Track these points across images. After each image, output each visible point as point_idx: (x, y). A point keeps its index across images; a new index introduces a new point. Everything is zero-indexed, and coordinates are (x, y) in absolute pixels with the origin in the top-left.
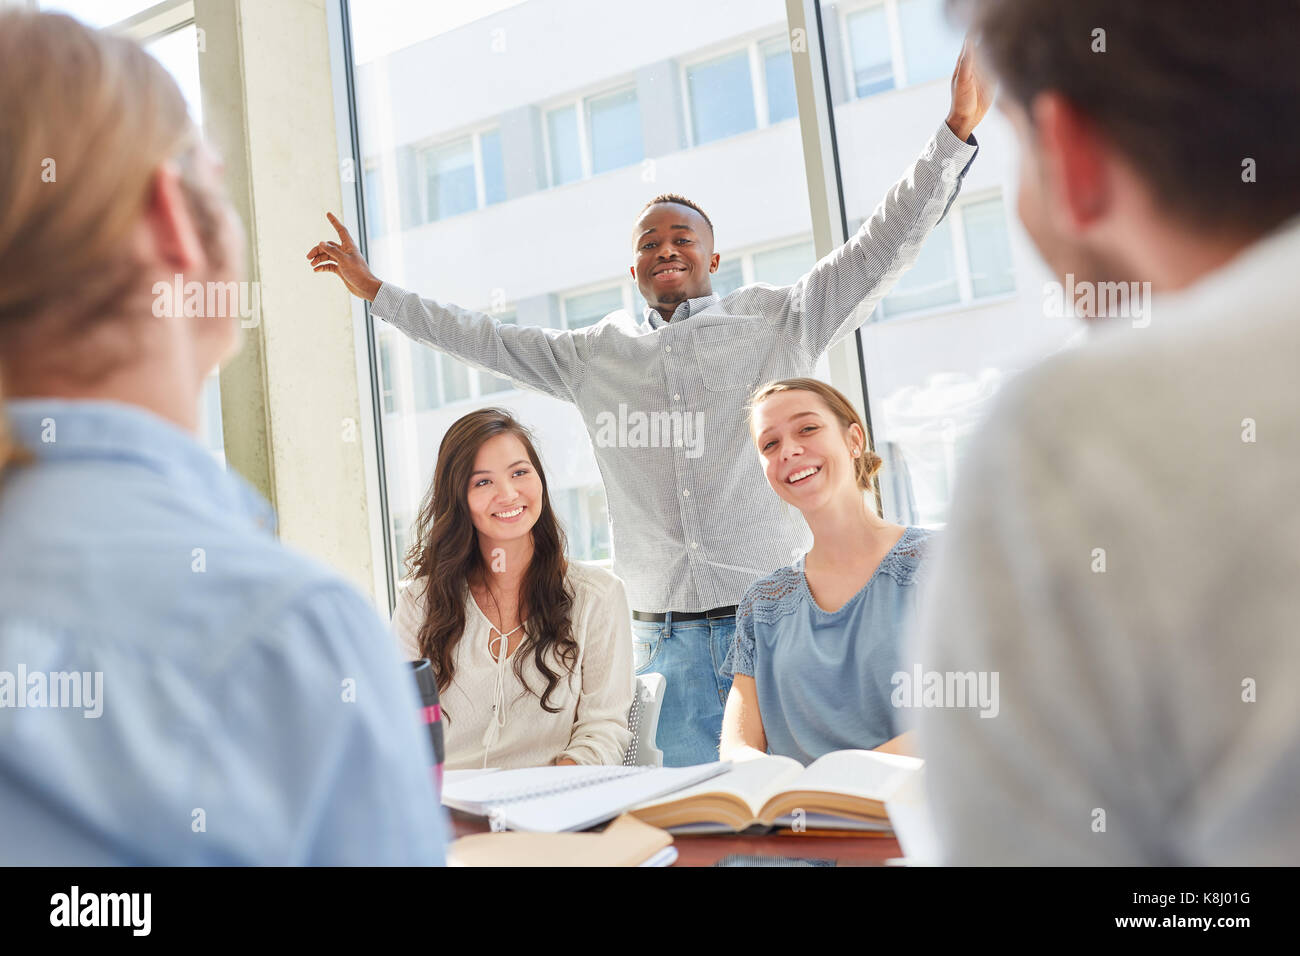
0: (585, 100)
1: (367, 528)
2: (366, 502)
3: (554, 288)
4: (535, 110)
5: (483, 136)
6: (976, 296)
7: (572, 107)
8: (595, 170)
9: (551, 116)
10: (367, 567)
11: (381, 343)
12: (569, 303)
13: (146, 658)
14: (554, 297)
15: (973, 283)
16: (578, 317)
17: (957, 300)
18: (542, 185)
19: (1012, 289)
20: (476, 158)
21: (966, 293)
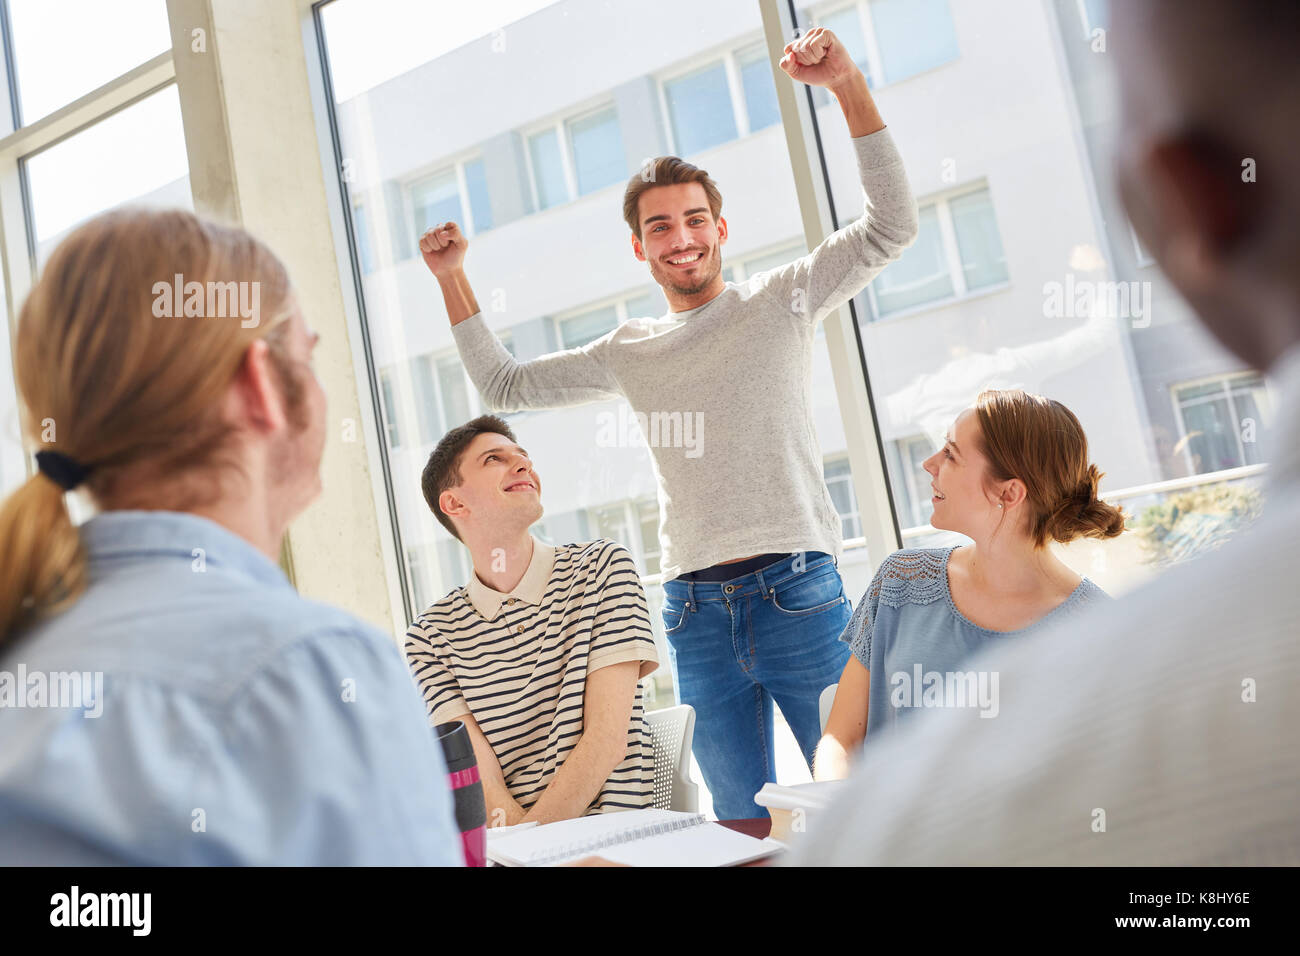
0: (565, 122)
1: (383, 574)
2: (380, 548)
3: (549, 311)
4: (516, 135)
5: (466, 166)
6: (969, 289)
7: (553, 130)
8: (581, 192)
9: (532, 141)
10: (386, 613)
11: (382, 378)
12: (563, 324)
13: (167, 690)
14: (548, 321)
15: (966, 274)
16: (574, 339)
17: (951, 294)
18: (529, 211)
19: (1006, 278)
20: (461, 187)
21: (959, 285)
